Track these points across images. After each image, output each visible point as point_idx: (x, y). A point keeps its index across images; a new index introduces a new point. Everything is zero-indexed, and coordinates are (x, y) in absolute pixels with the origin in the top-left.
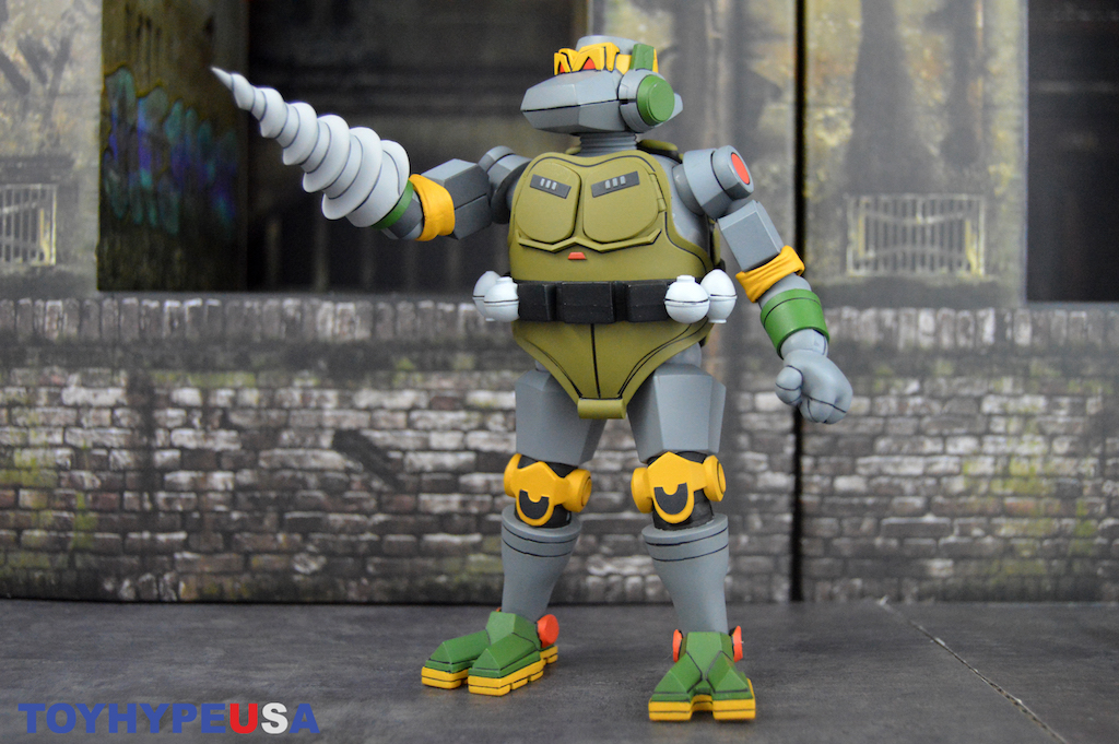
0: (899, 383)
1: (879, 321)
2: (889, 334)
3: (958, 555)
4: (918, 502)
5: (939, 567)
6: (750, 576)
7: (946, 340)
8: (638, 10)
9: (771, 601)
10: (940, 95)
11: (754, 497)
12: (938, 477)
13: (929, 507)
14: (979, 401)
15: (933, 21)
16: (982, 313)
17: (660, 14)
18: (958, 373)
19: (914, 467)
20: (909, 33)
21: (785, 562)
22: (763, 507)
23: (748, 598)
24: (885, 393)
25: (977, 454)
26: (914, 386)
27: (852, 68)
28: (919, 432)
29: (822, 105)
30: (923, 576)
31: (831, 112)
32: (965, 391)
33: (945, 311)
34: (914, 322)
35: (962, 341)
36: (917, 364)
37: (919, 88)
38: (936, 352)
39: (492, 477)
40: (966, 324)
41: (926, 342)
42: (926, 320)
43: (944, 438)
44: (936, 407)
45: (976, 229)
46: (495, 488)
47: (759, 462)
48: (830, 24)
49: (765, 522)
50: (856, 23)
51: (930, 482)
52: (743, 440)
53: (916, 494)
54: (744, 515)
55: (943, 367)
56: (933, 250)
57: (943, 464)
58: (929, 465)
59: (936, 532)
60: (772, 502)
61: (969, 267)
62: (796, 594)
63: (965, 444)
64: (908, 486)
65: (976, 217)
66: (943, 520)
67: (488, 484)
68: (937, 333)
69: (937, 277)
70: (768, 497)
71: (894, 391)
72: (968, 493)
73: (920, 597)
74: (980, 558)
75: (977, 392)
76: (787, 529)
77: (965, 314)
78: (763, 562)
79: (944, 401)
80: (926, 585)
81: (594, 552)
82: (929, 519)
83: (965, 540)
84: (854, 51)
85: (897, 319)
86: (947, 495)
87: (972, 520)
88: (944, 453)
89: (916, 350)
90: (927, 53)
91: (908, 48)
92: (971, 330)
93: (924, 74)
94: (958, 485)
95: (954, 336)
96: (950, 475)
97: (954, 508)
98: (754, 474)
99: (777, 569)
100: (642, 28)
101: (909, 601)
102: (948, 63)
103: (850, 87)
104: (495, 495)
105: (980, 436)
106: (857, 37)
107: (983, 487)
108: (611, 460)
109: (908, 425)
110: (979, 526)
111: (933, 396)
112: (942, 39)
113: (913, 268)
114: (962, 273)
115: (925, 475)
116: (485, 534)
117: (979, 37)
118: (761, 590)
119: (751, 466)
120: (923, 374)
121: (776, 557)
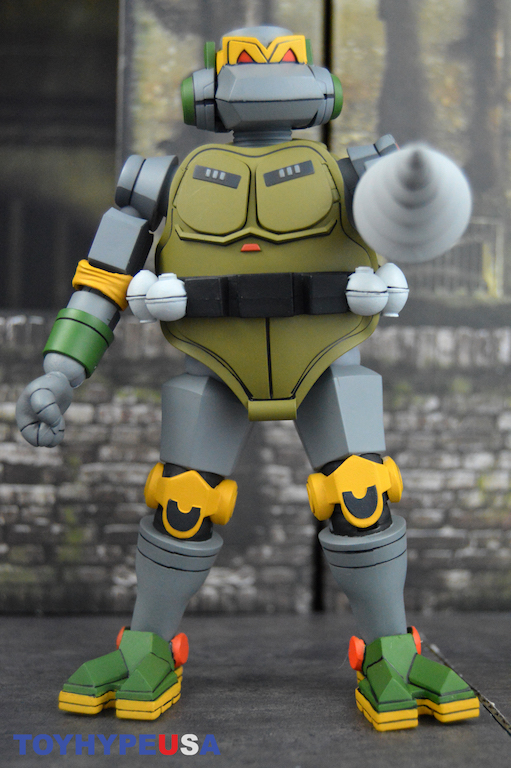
0: (418, 400)
1: (400, 341)
2: (409, 353)
3: (474, 567)
4: (436, 516)
5: (457, 579)
6: (272, 586)
7: (464, 359)
8: (167, 33)
9: (292, 611)
10: (460, 122)
11: (277, 510)
12: (456, 491)
13: (447, 520)
14: (495, 418)
15: (455, 50)
16: (499, 333)
17: (190, 37)
18: (475, 390)
19: (432, 481)
20: (431, 61)
21: (307, 574)
22: (286, 520)
23: (270, 608)
24: (405, 409)
25: (494, 469)
26: (432, 403)
27: (376, 94)
28: (439, 448)
29: (347, 130)
30: (440, 587)
31: (356, 136)
32: (483, 409)
33: (464, 332)
34: (433, 341)
35: (480, 360)
36: (436, 382)
37: (441, 115)
38: (455, 370)
39: (19, 489)
40: (483, 343)
41: (445, 361)
42: (445, 339)
43: (461, 453)
44: (454, 424)
45: (494, 252)
46: (22, 499)
47: (281, 476)
48: (356, 51)
49: (288, 535)
50: (381, 51)
51: (448, 496)
52: (267, 454)
53: (435, 506)
54: (268, 528)
55: (461, 385)
56: (453, 271)
57: (461, 479)
58: (446, 480)
59: (454, 544)
60: (295, 516)
61: (486, 288)
62: (318, 605)
63: (482, 460)
64: (427, 500)
65: (493, 240)
66: (460, 534)
67: (15, 495)
68: (455, 352)
69: (455, 297)
70: (291, 511)
71: (414, 408)
72: (485, 506)
73: (439, 607)
74: (495, 569)
75: (493, 408)
76: (310, 541)
77: (483, 334)
78: (286, 574)
79: (462, 417)
80: (444, 597)
81: (120, 562)
82: (448, 532)
83: (481, 553)
84: (378, 77)
85: (417, 338)
86: (465, 508)
87: (488, 534)
88: (461, 468)
89: (434, 368)
90: (449, 81)
91: (430, 76)
92: (488, 349)
93: (446, 101)
94: (475, 499)
95: (472, 354)
96: (467, 489)
97: (471, 522)
98: (277, 488)
99: (299, 580)
100: (172, 50)
101: (427, 612)
102: (470, 91)
103: (374, 113)
104: (21, 507)
105: (496, 452)
106: (381, 64)
107: (499, 501)
108: (137, 473)
109: (426, 441)
110: (495, 538)
111: (452, 412)
112: (464, 67)
113: (433, 289)
114: (481, 295)
115: (444, 489)
116: (11, 544)
117: (499, 66)
118: (284, 601)
119: (274, 480)
120: (442, 391)
121: (297, 568)
